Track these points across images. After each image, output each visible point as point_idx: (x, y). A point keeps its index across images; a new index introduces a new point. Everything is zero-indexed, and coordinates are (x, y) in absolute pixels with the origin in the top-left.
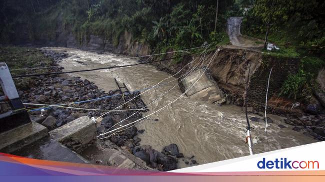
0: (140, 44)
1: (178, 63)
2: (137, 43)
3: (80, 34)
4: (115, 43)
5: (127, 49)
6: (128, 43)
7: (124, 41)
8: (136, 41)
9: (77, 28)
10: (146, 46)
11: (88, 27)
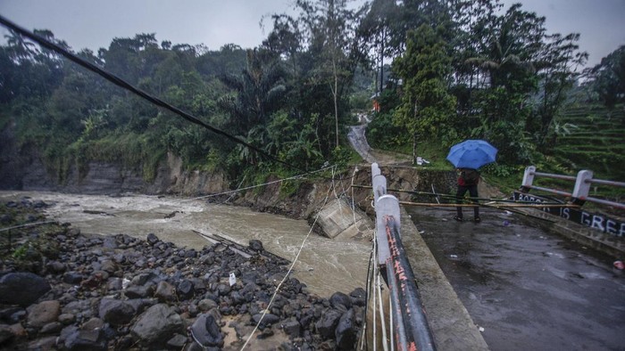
0: (204, 174)
1: (291, 197)
2: (197, 172)
3: (62, 163)
4: (148, 175)
5: (175, 183)
6: (176, 173)
7: (168, 170)
8: (195, 169)
9: (54, 151)
10: (216, 177)
11: (84, 150)
